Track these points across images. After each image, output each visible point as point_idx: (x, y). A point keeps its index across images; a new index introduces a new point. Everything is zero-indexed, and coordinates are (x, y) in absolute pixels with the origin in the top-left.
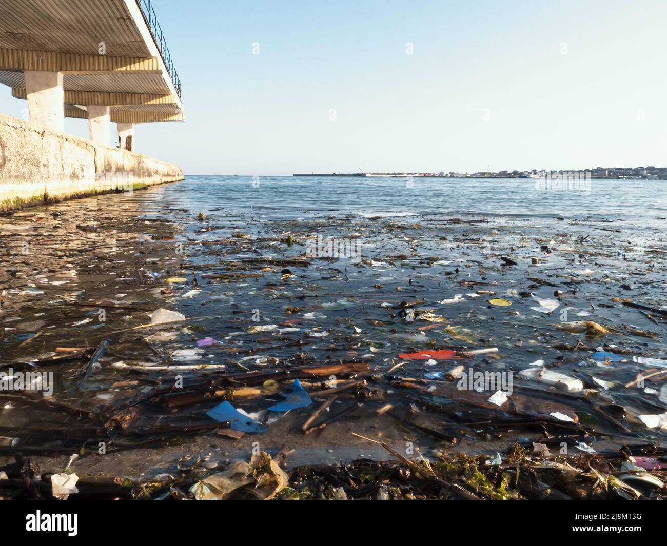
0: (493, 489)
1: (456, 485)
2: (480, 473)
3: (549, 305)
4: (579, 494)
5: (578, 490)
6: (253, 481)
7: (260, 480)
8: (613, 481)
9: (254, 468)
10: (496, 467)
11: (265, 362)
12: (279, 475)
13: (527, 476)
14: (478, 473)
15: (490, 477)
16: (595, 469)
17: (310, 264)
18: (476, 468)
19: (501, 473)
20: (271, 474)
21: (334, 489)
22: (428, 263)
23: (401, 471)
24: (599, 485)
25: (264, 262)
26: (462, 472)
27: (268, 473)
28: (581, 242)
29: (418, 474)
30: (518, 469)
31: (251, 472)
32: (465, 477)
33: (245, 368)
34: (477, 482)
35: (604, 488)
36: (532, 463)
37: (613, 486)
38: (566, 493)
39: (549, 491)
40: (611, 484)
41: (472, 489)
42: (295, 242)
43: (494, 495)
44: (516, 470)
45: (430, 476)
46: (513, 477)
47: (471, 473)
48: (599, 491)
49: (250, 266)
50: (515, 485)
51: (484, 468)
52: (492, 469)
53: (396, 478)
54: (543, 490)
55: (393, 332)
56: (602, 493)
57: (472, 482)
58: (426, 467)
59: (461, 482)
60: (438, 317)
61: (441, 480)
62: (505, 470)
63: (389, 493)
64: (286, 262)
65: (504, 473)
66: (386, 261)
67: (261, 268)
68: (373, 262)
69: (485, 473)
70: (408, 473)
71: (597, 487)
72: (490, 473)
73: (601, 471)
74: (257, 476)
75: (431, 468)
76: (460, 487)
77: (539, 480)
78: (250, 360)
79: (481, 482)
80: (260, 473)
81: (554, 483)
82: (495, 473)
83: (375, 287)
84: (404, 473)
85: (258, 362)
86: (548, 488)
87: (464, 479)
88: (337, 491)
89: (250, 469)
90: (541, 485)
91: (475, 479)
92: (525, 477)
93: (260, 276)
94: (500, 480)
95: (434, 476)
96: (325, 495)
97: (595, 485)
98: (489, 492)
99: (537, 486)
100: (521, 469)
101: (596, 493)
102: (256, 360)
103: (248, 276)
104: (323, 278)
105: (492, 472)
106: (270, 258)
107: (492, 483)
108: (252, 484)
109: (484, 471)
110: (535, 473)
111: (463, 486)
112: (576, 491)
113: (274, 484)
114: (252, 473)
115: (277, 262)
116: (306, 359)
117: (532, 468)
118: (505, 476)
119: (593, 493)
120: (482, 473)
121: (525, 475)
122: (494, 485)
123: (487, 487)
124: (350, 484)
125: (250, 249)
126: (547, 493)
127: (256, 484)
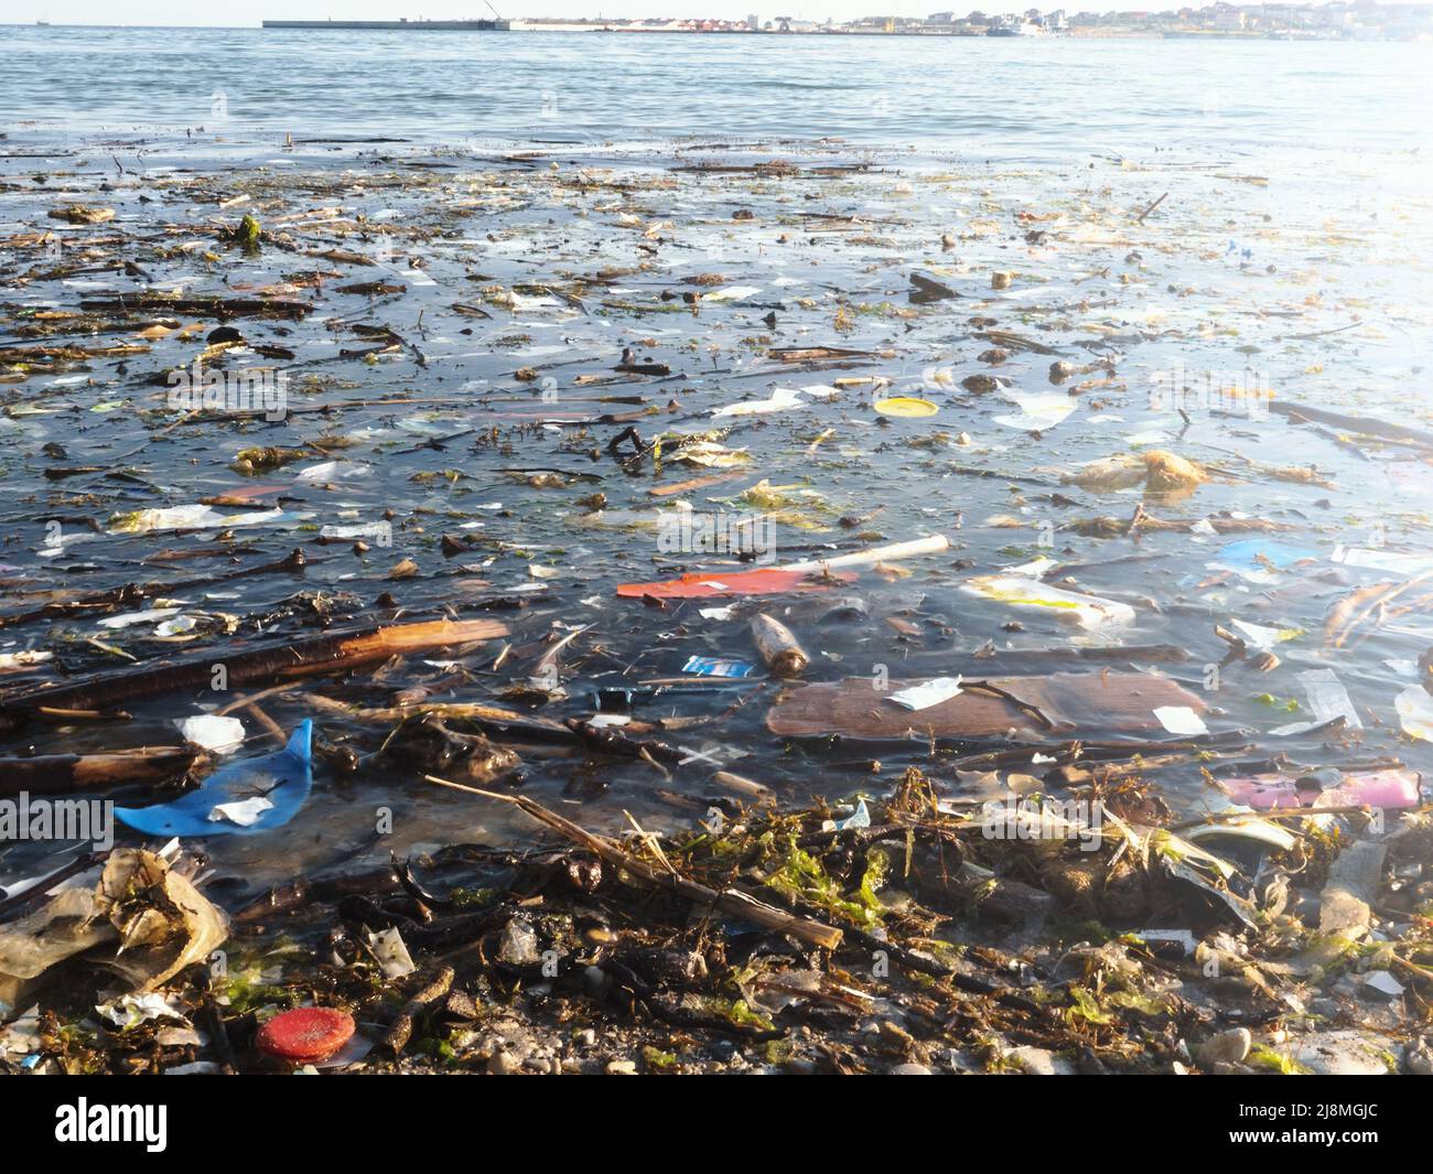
0: (840, 895)
1: (733, 892)
2: (805, 855)
3: (1044, 408)
4: (1072, 885)
5: (1069, 875)
6: (112, 936)
7: (133, 930)
8: (1163, 844)
9: (113, 900)
10: (848, 837)
11: (191, 631)
12: (194, 912)
13: (937, 854)
14: (799, 857)
15: (831, 865)
16: (1120, 816)
17: (310, 310)
18: (793, 843)
19: (864, 851)
20: (171, 911)
21: (372, 937)
22: (689, 298)
23: (574, 871)
24: (1125, 856)
25: (153, 304)
26: (753, 857)
27: (159, 909)
28: (1140, 220)
29: (624, 876)
30: (910, 836)
31: (102, 911)
32: (761, 868)
33: (120, 652)
34: (796, 880)
35: (1139, 864)
36: (952, 816)
37: (1162, 856)
38: (1040, 887)
39: (993, 884)
40: (1158, 852)
41: (778, 899)
42: (264, 237)
43: (842, 908)
44: (903, 838)
45: (660, 876)
46: (897, 857)
47: (778, 857)
48: (1125, 870)
49: (107, 322)
50: (903, 879)
51: (814, 841)
52: (839, 843)
53: (560, 891)
54: (975, 886)
55: (594, 504)
56: (1132, 876)
57: (782, 881)
58: (649, 852)
59: (748, 883)
60: (728, 454)
61: (693, 883)
62: (875, 840)
63: (538, 932)
64: (231, 305)
65: (872, 851)
66: (556, 292)
67: (140, 327)
68: (516, 298)
69: (817, 855)
70: (596, 872)
71: (1119, 861)
72: (834, 852)
73: (1134, 821)
74: (124, 920)
75: (660, 853)
76: (745, 897)
77: (969, 859)
78: (133, 626)
79: (806, 879)
80: (129, 911)
81: (1010, 864)
82: (845, 850)
83: (517, 377)
84: (585, 874)
85: (163, 632)
86: (990, 878)
87: (759, 874)
88: (381, 940)
89: (99, 905)
90: (974, 873)
91: (790, 872)
92: (931, 857)
93: (135, 352)
94: (860, 868)
95: (672, 874)
96: (342, 955)
97: (1116, 857)
98: (827, 902)
99: (962, 877)
100: (918, 832)
101: (1115, 878)
102: (155, 624)
103: (94, 353)
104: (346, 355)
105: (838, 848)
106: (178, 293)
107: (837, 879)
108: (109, 945)
109: (816, 849)
110: (957, 841)
111: (755, 894)
112: (1065, 878)
113: (181, 938)
114: (108, 913)
115: (199, 305)
116: (333, 613)
117: (950, 829)
118: (874, 858)
119: (1109, 879)
120: (811, 855)
121: (930, 850)
122: (844, 882)
123: (823, 890)
124: (420, 918)
125: (113, 262)
126: (988, 891)
127: (119, 944)
